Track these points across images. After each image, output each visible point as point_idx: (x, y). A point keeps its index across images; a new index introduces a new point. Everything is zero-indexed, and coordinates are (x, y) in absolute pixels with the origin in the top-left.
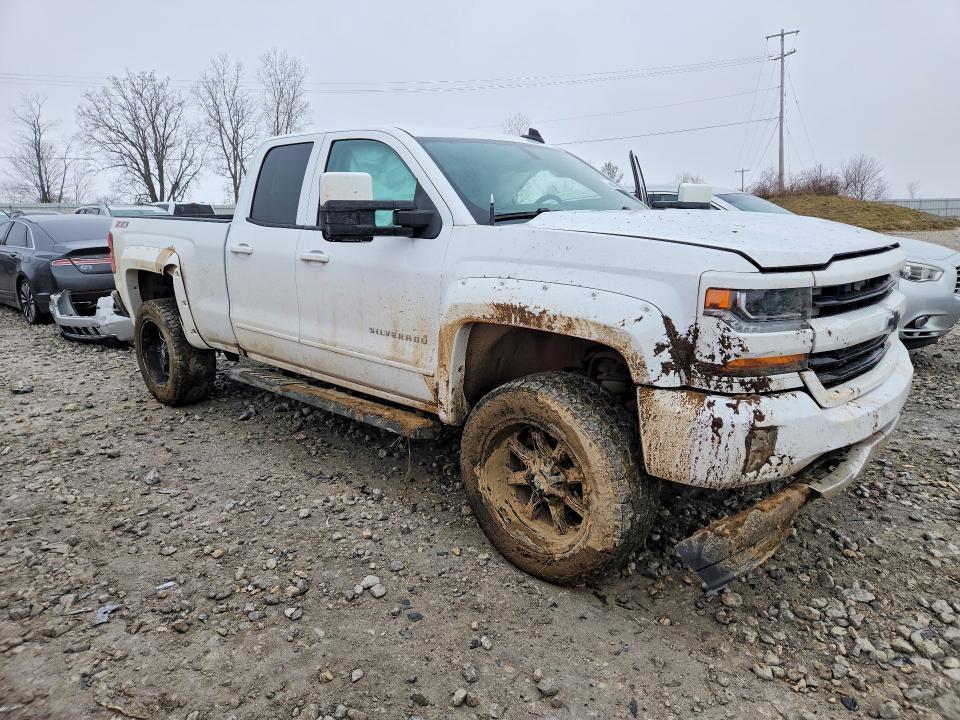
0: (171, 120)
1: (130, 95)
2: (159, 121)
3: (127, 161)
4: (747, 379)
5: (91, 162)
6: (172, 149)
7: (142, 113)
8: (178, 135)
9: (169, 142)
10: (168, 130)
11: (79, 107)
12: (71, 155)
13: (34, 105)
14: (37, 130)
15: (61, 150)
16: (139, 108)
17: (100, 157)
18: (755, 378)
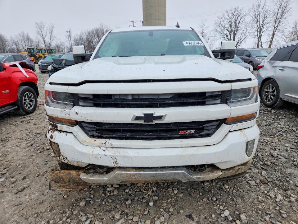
0: (241, 22)
1: (230, 15)
2: (237, 22)
3: (225, 36)
4: (51, 123)
5: (215, 37)
6: (239, 31)
7: (233, 20)
8: (242, 26)
9: (239, 28)
10: (240, 24)
11: (216, 21)
12: (211, 36)
13: (204, 22)
14: (203, 30)
15: (208, 35)
16: (233, 19)
17: (218, 36)
18: (53, 123)
